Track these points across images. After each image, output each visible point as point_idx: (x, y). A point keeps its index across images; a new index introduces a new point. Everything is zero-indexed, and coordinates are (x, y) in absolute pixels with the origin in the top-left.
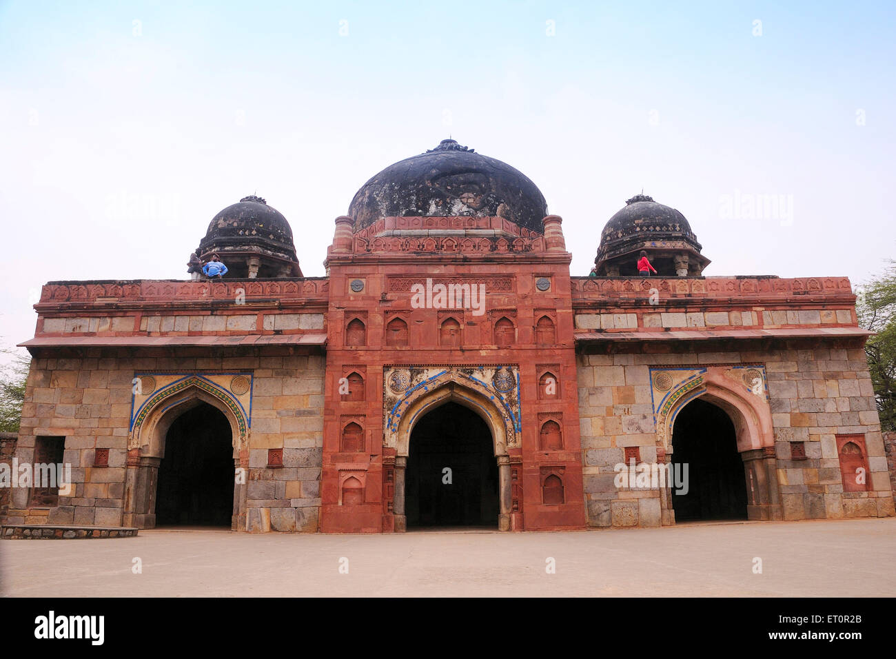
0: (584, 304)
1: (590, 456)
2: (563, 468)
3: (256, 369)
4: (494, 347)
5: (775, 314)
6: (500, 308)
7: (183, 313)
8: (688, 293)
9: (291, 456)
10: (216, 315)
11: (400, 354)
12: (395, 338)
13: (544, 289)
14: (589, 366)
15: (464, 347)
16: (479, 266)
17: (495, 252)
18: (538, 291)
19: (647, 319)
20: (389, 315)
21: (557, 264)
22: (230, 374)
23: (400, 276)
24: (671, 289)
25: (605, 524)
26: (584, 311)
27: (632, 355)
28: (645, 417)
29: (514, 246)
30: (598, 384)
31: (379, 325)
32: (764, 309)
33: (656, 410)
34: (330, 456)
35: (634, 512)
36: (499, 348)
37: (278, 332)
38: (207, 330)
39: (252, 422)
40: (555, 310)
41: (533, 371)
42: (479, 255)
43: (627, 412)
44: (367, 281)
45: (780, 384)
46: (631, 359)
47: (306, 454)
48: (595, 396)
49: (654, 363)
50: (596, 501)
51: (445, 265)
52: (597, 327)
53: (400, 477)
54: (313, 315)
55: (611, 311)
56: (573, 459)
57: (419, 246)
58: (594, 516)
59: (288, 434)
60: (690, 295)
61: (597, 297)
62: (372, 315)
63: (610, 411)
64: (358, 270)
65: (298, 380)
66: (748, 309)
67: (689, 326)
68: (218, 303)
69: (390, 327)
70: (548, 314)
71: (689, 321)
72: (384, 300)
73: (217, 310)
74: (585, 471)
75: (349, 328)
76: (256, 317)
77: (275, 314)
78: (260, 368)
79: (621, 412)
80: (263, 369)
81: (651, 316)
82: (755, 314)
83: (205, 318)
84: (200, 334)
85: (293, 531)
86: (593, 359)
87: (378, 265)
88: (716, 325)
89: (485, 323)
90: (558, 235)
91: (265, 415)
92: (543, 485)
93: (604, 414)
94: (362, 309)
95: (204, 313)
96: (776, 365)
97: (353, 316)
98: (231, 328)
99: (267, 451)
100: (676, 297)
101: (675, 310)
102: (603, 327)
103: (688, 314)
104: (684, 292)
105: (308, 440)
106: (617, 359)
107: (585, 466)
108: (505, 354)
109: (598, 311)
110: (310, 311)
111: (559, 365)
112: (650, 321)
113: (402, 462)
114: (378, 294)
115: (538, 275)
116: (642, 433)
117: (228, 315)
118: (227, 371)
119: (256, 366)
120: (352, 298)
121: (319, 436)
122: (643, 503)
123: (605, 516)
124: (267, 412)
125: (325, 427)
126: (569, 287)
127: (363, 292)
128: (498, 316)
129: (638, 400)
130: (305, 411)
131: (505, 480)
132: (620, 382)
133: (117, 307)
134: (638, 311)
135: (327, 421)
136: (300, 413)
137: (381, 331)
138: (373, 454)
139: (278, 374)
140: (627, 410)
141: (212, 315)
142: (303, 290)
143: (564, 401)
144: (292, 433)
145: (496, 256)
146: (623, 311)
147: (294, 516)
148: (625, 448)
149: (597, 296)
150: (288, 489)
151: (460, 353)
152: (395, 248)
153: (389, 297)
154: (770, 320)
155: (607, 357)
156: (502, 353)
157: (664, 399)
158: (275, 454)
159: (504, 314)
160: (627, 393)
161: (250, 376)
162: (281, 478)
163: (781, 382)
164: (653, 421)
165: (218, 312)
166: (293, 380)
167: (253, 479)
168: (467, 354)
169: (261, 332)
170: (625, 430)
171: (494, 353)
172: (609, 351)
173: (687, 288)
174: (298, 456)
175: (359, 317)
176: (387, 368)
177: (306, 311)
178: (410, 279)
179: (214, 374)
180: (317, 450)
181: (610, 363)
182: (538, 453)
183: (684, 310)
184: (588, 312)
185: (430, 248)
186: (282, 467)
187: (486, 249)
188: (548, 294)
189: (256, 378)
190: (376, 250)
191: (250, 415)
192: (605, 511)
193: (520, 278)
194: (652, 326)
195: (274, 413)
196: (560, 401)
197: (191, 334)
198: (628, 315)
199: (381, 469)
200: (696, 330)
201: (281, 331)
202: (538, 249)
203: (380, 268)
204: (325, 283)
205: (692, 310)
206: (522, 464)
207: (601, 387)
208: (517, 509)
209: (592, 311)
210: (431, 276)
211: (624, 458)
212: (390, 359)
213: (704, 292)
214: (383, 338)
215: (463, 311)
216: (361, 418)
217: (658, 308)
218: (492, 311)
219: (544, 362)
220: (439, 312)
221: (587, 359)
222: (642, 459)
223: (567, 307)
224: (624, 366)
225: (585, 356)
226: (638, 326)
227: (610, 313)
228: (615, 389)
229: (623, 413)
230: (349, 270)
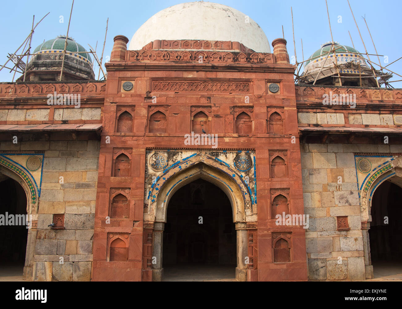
0: (305, 104)
1: (310, 223)
2: (290, 233)
3: (47, 150)
4: (236, 135)
6: (240, 105)
8: (380, 99)
9: (71, 220)
10: (18, 109)
11: (160, 139)
12: (156, 127)
13: (275, 91)
14: (309, 152)
16: (224, 73)
17: (236, 62)
18: (270, 93)
19: (351, 117)
20: (152, 108)
21: (284, 73)
22: (26, 154)
23: (161, 79)
24: (368, 95)
25: (321, 278)
26: (304, 110)
27: (342, 144)
28: (352, 193)
29: (251, 59)
30: (316, 166)
31: (144, 116)
33: (360, 188)
34: (100, 222)
35: (344, 268)
36: (240, 136)
37: (65, 122)
38: (11, 120)
39: (42, 193)
40: (283, 108)
41: (266, 155)
42: (224, 64)
43: (339, 188)
44: (136, 83)
46: (340, 148)
47: (83, 219)
48: (314, 176)
49: (358, 151)
50: (315, 259)
51: (197, 71)
52: (315, 123)
53: (158, 239)
54: (93, 109)
56: (298, 226)
57: (177, 57)
58: (313, 271)
59: (69, 202)
60: (382, 101)
62: (138, 108)
63: (325, 188)
64: (129, 74)
65: (79, 160)
67: (382, 124)
68: (20, 100)
69: (152, 118)
70: (278, 111)
71: (382, 121)
72: (149, 98)
73: (19, 105)
74: (307, 235)
75: (120, 119)
76: (49, 110)
77: (63, 108)
78: (49, 150)
79: (334, 189)
80: (52, 150)
81: (354, 116)
83: (10, 111)
86: (312, 147)
87: (144, 71)
89: (229, 116)
90: (285, 52)
91: (52, 187)
92: (274, 247)
93: (321, 190)
94: (130, 104)
95: (8, 107)
97: (124, 109)
98: (29, 118)
99: (52, 216)
100: (372, 102)
101: (372, 112)
102: (319, 123)
103: (381, 116)
104: (378, 99)
105: (84, 207)
106: (331, 147)
107: (306, 231)
108: (244, 141)
109: (315, 111)
110: (90, 106)
111: (286, 150)
112: (354, 119)
113: (160, 227)
114: (144, 92)
115: (269, 81)
116: (350, 205)
117: (27, 109)
118: (24, 152)
119: (46, 148)
120: (123, 96)
121: (93, 204)
122: (351, 261)
123: (322, 271)
124: (53, 185)
125: (98, 197)
126: (293, 90)
127: (132, 91)
128: (238, 111)
130: (83, 184)
131: (243, 242)
132: (332, 165)
134: (344, 111)
135: (99, 192)
136: (80, 186)
137: (145, 121)
138: (136, 220)
139: (63, 154)
140: (338, 187)
141: (15, 109)
142: (86, 89)
143: (291, 179)
144: (73, 202)
145: (238, 65)
146: (333, 111)
147: (71, 269)
148: (338, 217)
149: (314, 99)
150: (68, 246)
152: (158, 58)
153: (152, 95)
155: (322, 145)
156: (242, 140)
157: (366, 179)
158: (58, 217)
159: (244, 110)
160: (338, 174)
161: (41, 156)
162: (62, 237)
164: (358, 197)
165: (20, 107)
166: (75, 159)
167: (40, 238)
169: (52, 122)
170: (337, 203)
171: (235, 140)
172: (324, 141)
173: (380, 95)
174: (76, 220)
175: (128, 110)
176: (148, 150)
177: (87, 106)
178: (169, 81)
179: (14, 154)
180: (91, 216)
181: (325, 150)
182: (270, 220)
183: (378, 112)
184: (307, 111)
185: (185, 58)
186: (64, 229)
187: (229, 60)
188: (278, 95)
189: (46, 157)
190: (143, 59)
191: (40, 186)
192: (322, 267)
193: (256, 82)
194: (356, 123)
195: (59, 185)
196: (287, 179)
198: (337, 114)
199: (141, 233)
200: (388, 127)
201: (68, 121)
202: (268, 61)
203: (146, 72)
204: (103, 84)
205: (384, 112)
206: (257, 229)
207: (318, 169)
208: (252, 266)
209: (310, 110)
210: (186, 79)
211: (337, 225)
212: (152, 143)
213: (392, 99)
214: (146, 127)
215: (211, 107)
216: (127, 191)
217: (359, 110)
218: (234, 107)
219: (275, 148)
220: (192, 107)
221: (307, 147)
222: (350, 226)
223: (293, 106)
224: (336, 153)
225: (306, 144)
226: (345, 123)
227: (324, 112)
228: (329, 171)
229: (335, 189)
230: (122, 74)
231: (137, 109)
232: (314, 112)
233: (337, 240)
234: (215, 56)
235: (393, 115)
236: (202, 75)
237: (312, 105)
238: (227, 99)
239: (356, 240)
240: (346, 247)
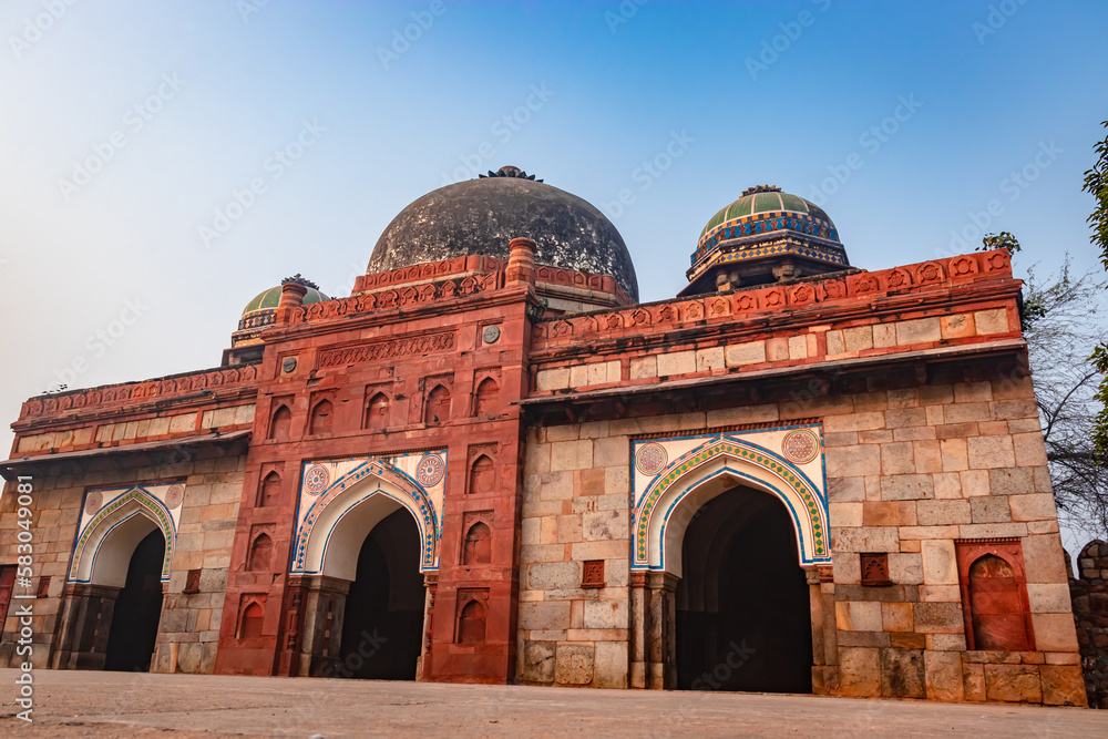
1: (535, 574)
2: (487, 589)
3: (190, 476)
4: (422, 426)
5: (849, 333)
6: (435, 373)
7: (133, 418)
8: (701, 318)
9: (208, 578)
10: (161, 417)
11: (320, 444)
12: (319, 425)
13: (492, 341)
14: (547, 442)
15: (388, 429)
16: (417, 322)
17: (438, 300)
19: (635, 366)
20: (317, 395)
21: (510, 304)
22: (168, 483)
23: (333, 347)
25: (545, 679)
26: (549, 365)
27: (607, 422)
28: (616, 514)
30: (555, 468)
31: (304, 410)
32: (828, 328)
33: (636, 504)
34: (235, 577)
35: (586, 662)
36: (427, 427)
37: (214, 430)
38: (152, 434)
39: (179, 540)
40: (500, 367)
41: (464, 455)
42: (420, 307)
43: (592, 508)
44: (300, 358)
45: (847, 453)
46: (600, 430)
47: (221, 575)
48: (549, 486)
49: (638, 431)
50: (536, 642)
51: (380, 326)
52: (565, 386)
53: (314, 603)
54: (247, 407)
55: (586, 360)
56: (501, 578)
57: (356, 307)
58: (532, 665)
59: (209, 551)
60: (703, 322)
61: (567, 343)
63: (567, 507)
64: (292, 345)
65: (227, 485)
66: (802, 330)
67: (699, 370)
68: (165, 402)
69: (314, 412)
70: (493, 374)
71: (699, 363)
72: (313, 379)
73: (162, 411)
74: (526, 596)
75: (276, 418)
76: (197, 414)
77: (214, 410)
78: (194, 474)
79: (584, 508)
80: (196, 475)
81: (641, 362)
82: (812, 339)
83: (152, 421)
84: (145, 439)
85: (197, 672)
86: (552, 433)
87: (312, 337)
88: (743, 363)
89: (416, 395)
91: (191, 530)
92: (459, 616)
93: (559, 511)
94: (290, 393)
95: (151, 416)
96: (845, 419)
97: (280, 403)
98: (174, 430)
99: (187, 573)
100: (681, 327)
101: (678, 348)
102: (573, 386)
103: (699, 352)
104: (695, 319)
106: (585, 430)
107: (526, 589)
108: (434, 434)
109: (567, 363)
110: (246, 402)
111: (496, 443)
112: (639, 369)
113: (317, 584)
114: (308, 372)
115: (485, 323)
116: (611, 538)
117: (172, 416)
118: (165, 480)
119: (190, 471)
120: (281, 381)
122: (602, 649)
123: (547, 666)
124: (193, 526)
125: (236, 541)
127: (294, 373)
128: (432, 384)
129: (608, 490)
130: (227, 522)
132: (585, 464)
133: (77, 418)
134: (622, 356)
135: (237, 533)
136: (223, 526)
137: (304, 417)
138: (277, 572)
139: (208, 480)
140: (591, 505)
141: (158, 417)
142: (243, 377)
143: (498, 493)
144: (213, 550)
145: (439, 305)
146: (601, 358)
147: (200, 653)
148: (585, 562)
149: (568, 341)
150: (200, 618)
151: (382, 437)
152: (331, 314)
153: (317, 375)
154: (839, 344)
155: (571, 427)
156: (431, 431)
157: (650, 486)
158: (194, 575)
159: (440, 380)
160: (594, 479)
161: (184, 485)
162: (195, 605)
163: (850, 448)
164: (628, 521)
165: (163, 414)
166: (222, 485)
167: (169, 608)
168: (391, 436)
169: (199, 432)
170: (586, 535)
171: (420, 434)
172: (572, 419)
173: (701, 312)
174: (214, 578)
175: (286, 402)
176: (305, 461)
177: (242, 402)
178: (343, 349)
179: (153, 485)
181: (574, 436)
182: (458, 568)
183: (691, 346)
184: (553, 365)
185: (367, 307)
186: (198, 592)
187: (429, 298)
188: (496, 346)
189: (189, 486)
190: (312, 319)
191: (179, 530)
192: (547, 658)
193: (462, 330)
194: (644, 376)
195: (199, 526)
196: (492, 494)
197: (137, 440)
198: (608, 363)
199: (281, 592)
200: (710, 374)
201: (217, 428)
202: (490, 288)
203: (313, 339)
205: (705, 344)
206: (436, 584)
207: (558, 472)
208: (429, 648)
209: (559, 364)
210: (365, 342)
211: (581, 576)
212: (310, 451)
213: (727, 314)
214: (306, 426)
215: (392, 382)
216: (272, 528)
217: (652, 348)
218: (425, 378)
219: (479, 441)
220: (367, 386)
221: (544, 433)
222: (606, 579)
223: (516, 363)
224: (593, 440)
225: (542, 429)
226: (622, 379)
227: (584, 364)
228: (577, 474)
229: (586, 509)
230: (283, 347)
231: (297, 399)
232: (566, 367)
233: (578, 606)
234: (408, 295)
235: (727, 347)
236: (386, 330)
237: (560, 353)
238: (416, 365)
239: (615, 606)
240: (595, 621)
